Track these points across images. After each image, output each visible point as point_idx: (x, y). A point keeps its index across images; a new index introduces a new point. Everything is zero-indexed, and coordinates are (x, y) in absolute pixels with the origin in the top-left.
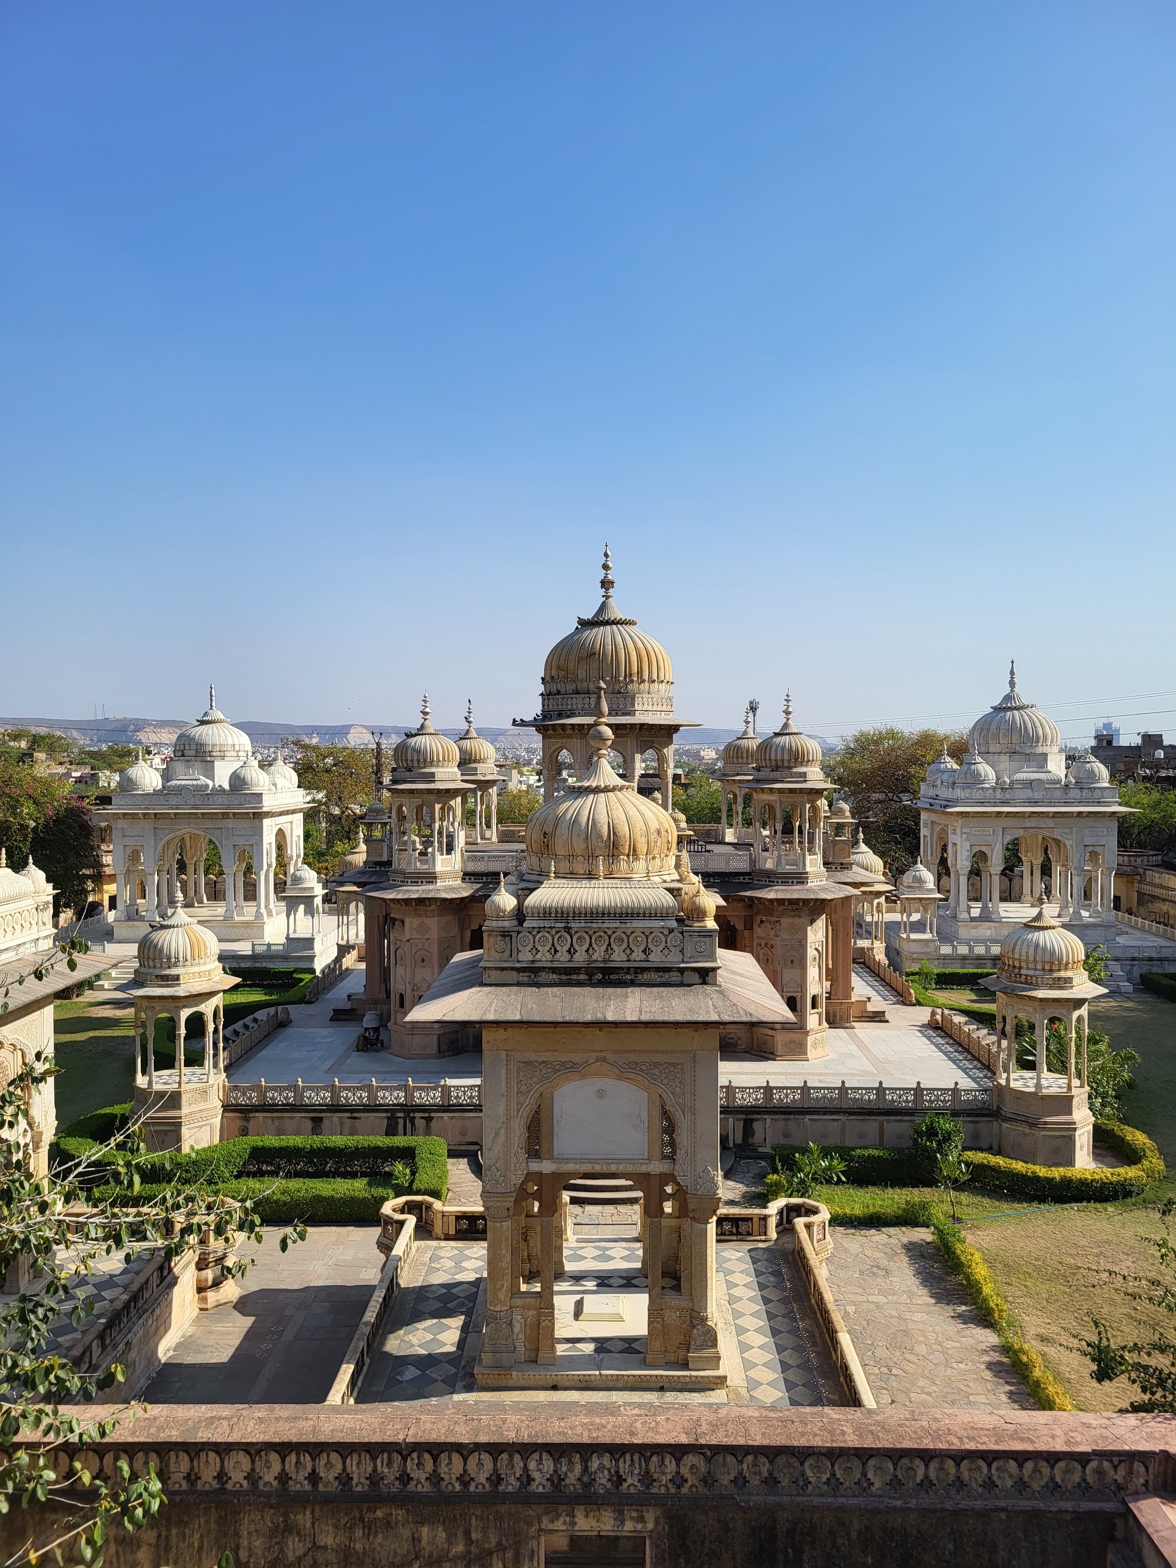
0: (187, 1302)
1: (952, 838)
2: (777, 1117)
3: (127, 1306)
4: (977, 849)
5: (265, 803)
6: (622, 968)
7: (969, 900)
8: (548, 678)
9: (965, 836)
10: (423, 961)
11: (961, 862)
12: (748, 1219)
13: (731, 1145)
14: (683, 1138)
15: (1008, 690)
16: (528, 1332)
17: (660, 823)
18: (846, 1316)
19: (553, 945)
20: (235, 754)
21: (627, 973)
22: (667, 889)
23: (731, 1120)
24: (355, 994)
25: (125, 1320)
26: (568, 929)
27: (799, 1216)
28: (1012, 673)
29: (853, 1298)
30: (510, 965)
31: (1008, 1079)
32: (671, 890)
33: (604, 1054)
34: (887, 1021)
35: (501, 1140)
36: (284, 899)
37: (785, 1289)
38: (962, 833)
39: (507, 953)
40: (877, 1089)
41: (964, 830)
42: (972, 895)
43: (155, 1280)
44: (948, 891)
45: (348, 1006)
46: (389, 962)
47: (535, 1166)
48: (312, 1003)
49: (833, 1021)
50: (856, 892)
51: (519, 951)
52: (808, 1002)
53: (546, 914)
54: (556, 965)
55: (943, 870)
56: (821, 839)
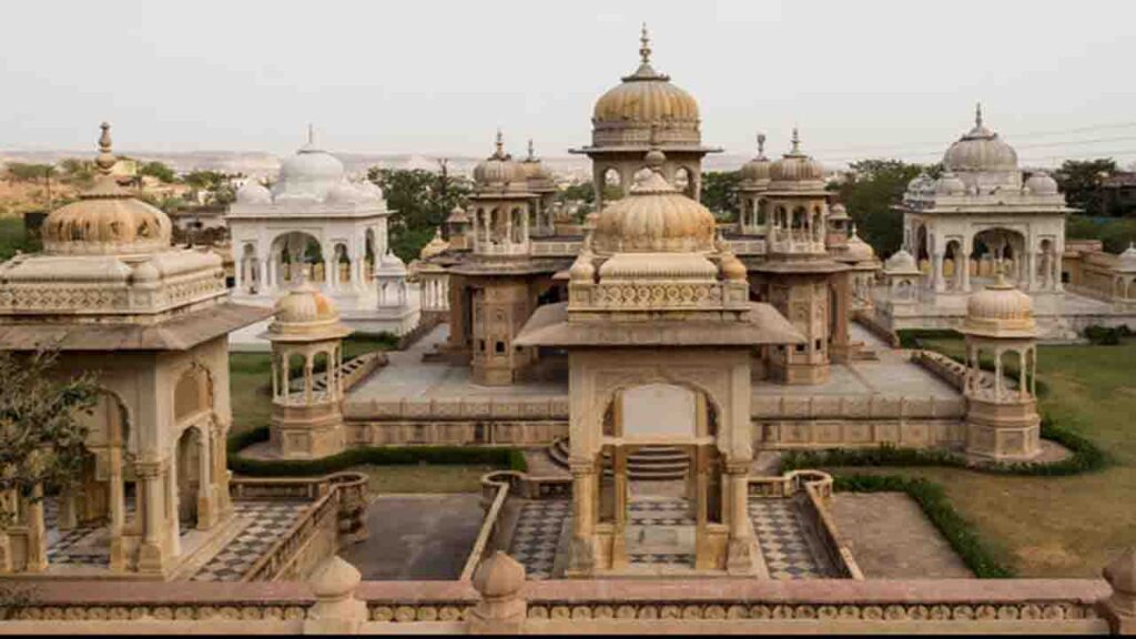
1: (930, 232)
2: (789, 422)
3: (292, 537)
4: (951, 239)
5: (354, 211)
6: (676, 311)
8: (597, 119)
9: (940, 231)
10: (501, 317)
11: (940, 248)
12: (769, 484)
14: (722, 421)
15: (975, 125)
17: (703, 216)
19: (622, 296)
21: (679, 314)
22: (707, 259)
24: (440, 343)
26: (633, 286)
27: (809, 481)
28: (979, 113)
30: (589, 309)
31: (974, 394)
32: (711, 260)
33: (662, 367)
34: (877, 359)
36: (374, 278)
37: (799, 527)
38: (938, 229)
39: (588, 300)
41: (940, 227)
44: (927, 269)
45: (435, 351)
46: (470, 320)
47: (610, 441)
48: (404, 350)
49: (833, 360)
50: (851, 268)
51: (595, 301)
52: (813, 345)
53: (617, 276)
54: (624, 309)
55: (922, 254)
56: (822, 230)
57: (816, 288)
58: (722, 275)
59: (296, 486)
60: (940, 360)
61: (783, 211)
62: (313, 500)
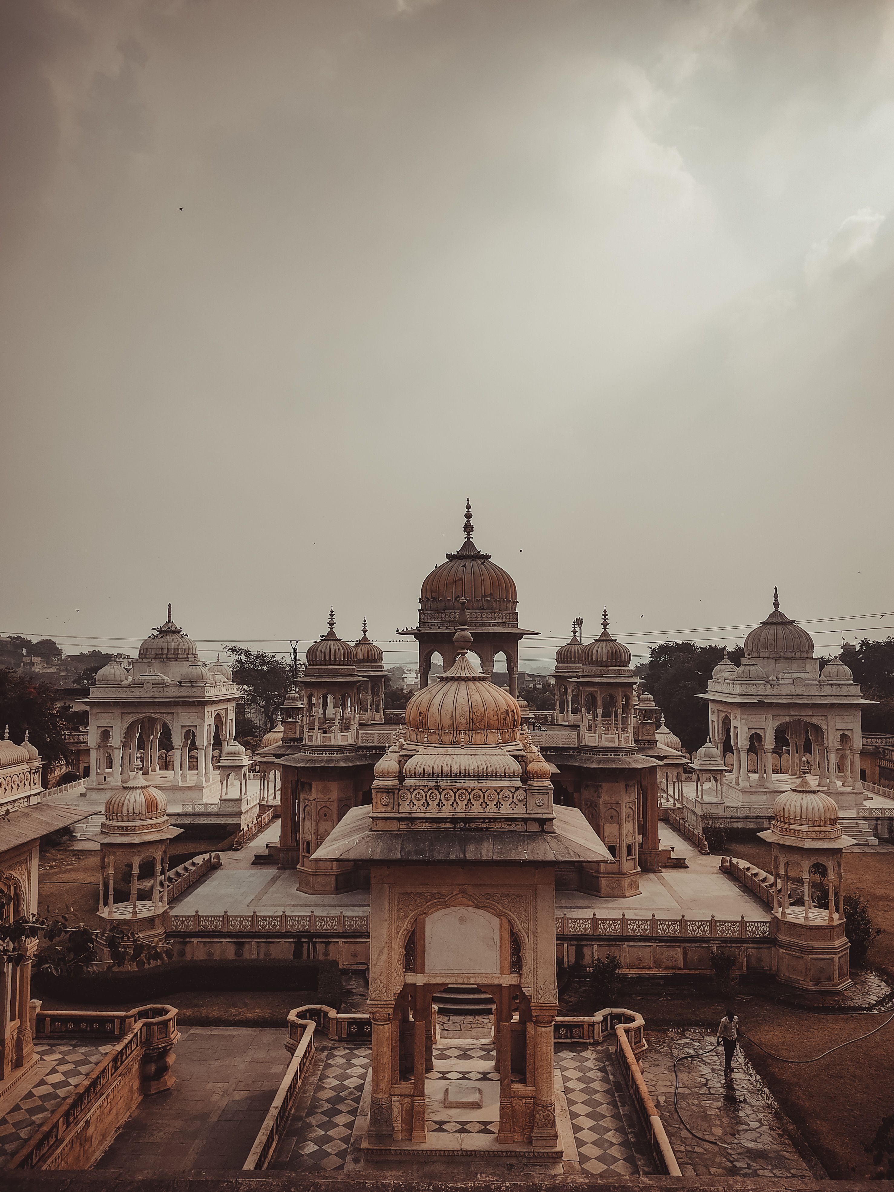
0: (135, 1088)
1: (733, 723)
2: (602, 943)
3: (88, 1090)
4: (754, 731)
5: (207, 694)
6: (479, 818)
7: (749, 772)
8: (424, 599)
9: (743, 721)
10: (325, 815)
11: (742, 741)
12: (579, 1026)
13: (566, 966)
14: (527, 956)
15: (773, 610)
16: (404, 1116)
17: (508, 705)
18: (658, 1105)
19: (426, 800)
20: (185, 656)
21: (483, 822)
22: (513, 756)
23: (566, 945)
24: (272, 843)
25: (86, 1102)
26: (437, 787)
27: (620, 1022)
28: (776, 596)
29: (664, 1090)
30: (392, 815)
31: (783, 913)
32: (516, 757)
33: (465, 887)
34: (687, 867)
35: (384, 957)
36: (219, 768)
37: (609, 1083)
38: (741, 719)
39: (391, 805)
40: (680, 921)
41: (743, 717)
42: (751, 768)
43: (110, 1071)
44: (732, 765)
45: (267, 852)
46: (299, 818)
47: (411, 978)
48: (238, 850)
49: (645, 866)
50: (661, 763)
51: (400, 805)
52: (625, 850)
53: (421, 775)
54: (428, 815)
55: (727, 748)
56: (632, 721)
57: (627, 786)
58: (526, 777)
59: (103, 1020)
60: (748, 869)
61: (594, 699)
62: (118, 1039)
